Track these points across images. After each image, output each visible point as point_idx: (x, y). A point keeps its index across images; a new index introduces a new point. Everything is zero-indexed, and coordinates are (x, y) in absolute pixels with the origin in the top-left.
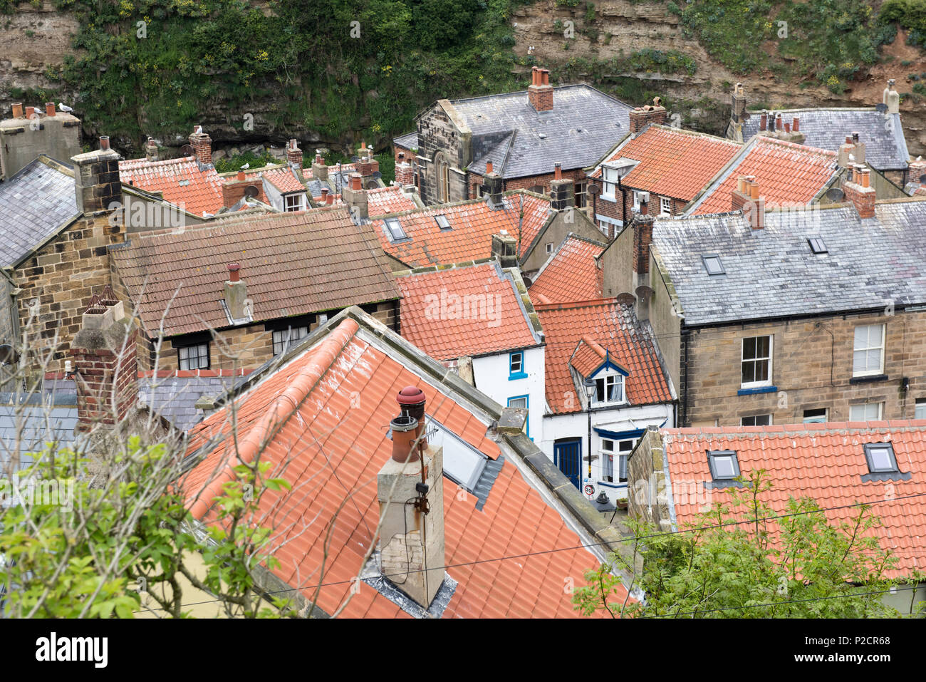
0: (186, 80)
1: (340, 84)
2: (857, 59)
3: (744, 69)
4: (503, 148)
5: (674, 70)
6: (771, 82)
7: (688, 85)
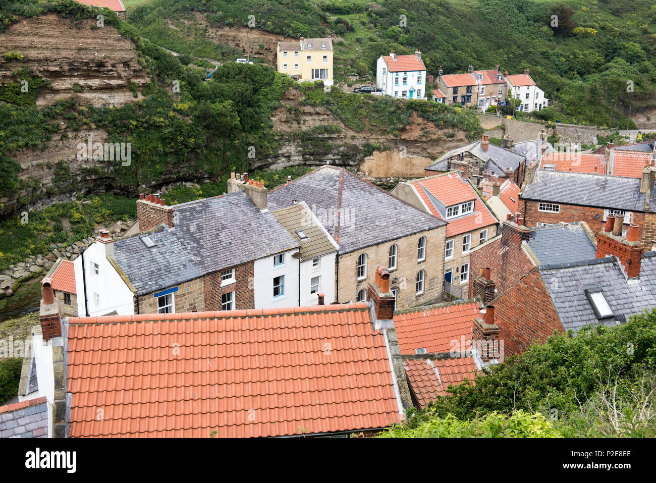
0: (160, 155)
1: (218, 151)
2: (401, 123)
3: (360, 130)
4: (491, 164)
5: (333, 132)
6: (370, 134)
7: (339, 138)
